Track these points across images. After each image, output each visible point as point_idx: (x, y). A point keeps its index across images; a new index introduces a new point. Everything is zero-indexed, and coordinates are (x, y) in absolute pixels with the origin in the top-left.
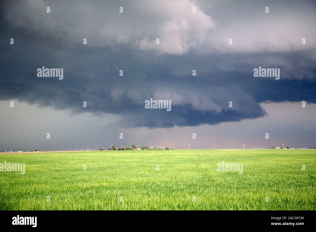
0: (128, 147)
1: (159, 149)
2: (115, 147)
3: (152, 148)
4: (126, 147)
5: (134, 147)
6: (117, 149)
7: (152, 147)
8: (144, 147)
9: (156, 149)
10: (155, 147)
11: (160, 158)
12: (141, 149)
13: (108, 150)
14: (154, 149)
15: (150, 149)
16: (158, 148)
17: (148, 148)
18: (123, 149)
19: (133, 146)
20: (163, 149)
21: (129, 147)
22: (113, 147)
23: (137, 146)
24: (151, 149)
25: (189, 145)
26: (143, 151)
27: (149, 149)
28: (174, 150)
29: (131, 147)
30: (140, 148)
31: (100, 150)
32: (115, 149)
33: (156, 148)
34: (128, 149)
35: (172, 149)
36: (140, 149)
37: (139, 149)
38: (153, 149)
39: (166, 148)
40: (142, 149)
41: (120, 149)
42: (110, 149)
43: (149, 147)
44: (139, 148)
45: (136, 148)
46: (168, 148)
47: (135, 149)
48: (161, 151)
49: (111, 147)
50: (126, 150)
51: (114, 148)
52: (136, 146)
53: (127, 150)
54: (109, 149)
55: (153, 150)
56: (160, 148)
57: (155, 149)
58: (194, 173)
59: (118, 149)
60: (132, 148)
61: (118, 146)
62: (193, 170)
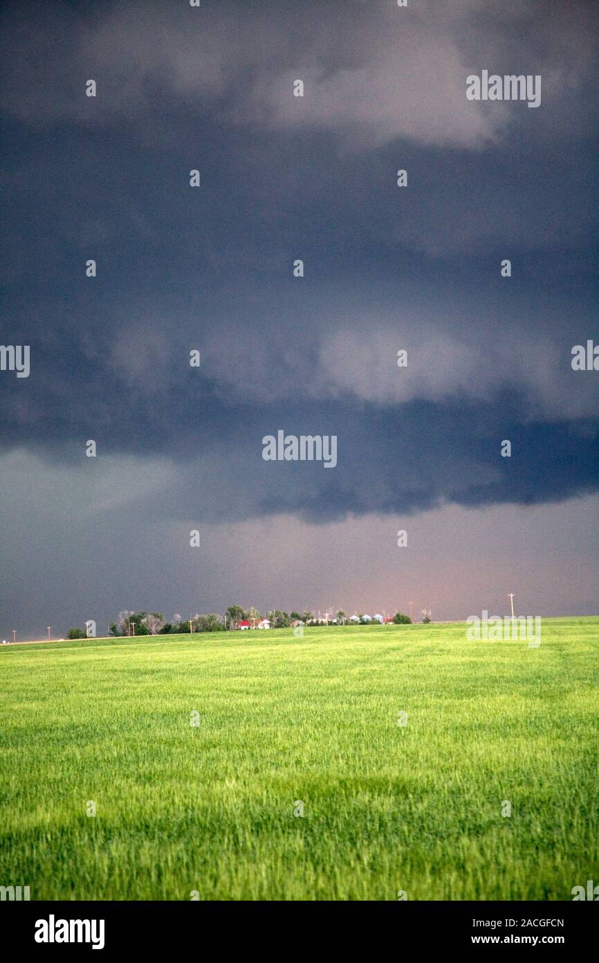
0: (206, 617)
1: (363, 623)
2: (143, 621)
3: (325, 621)
4: (197, 617)
5: (237, 618)
6: (153, 629)
7: (327, 615)
8: (286, 615)
9: (347, 623)
10: (341, 614)
11: (369, 668)
12: (270, 625)
13: (111, 635)
14: (335, 621)
15: (317, 624)
16: (355, 618)
17: (304, 620)
18: (184, 629)
19: (233, 613)
20: (379, 623)
21: (212, 619)
22: (133, 619)
23: (252, 612)
24: (322, 624)
25: (512, 595)
26: (282, 635)
27: (312, 624)
28: (436, 623)
29: (221, 619)
30: (266, 621)
31: (71, 637)
32: (142, 631)
33: (344, 619)
34: (207, 627)
35: (427, 621)
36: (267, 627)
37: (260, 626)
38: (330, 623)
39: (398, 616)
40: (277, 627)
41: (167, 630)
42: (119, 630)
43: (313, 613)
44: (262, 619)
45: (245, 620)
46: (404, 613)
47: (243, 628)
48: (369, 633)
49: (122, 621)
50: (197, 631)
51: (137, 626)
52: (245, 612)
53: (201, 631)
54: (114, 632)
55: (332, 628)
56: (366, 617)
57: (341, 622)
58: (542, 741)
59: (160, 628)
60: (228, 623)
61: (156, 616)
62: (534, 727)
